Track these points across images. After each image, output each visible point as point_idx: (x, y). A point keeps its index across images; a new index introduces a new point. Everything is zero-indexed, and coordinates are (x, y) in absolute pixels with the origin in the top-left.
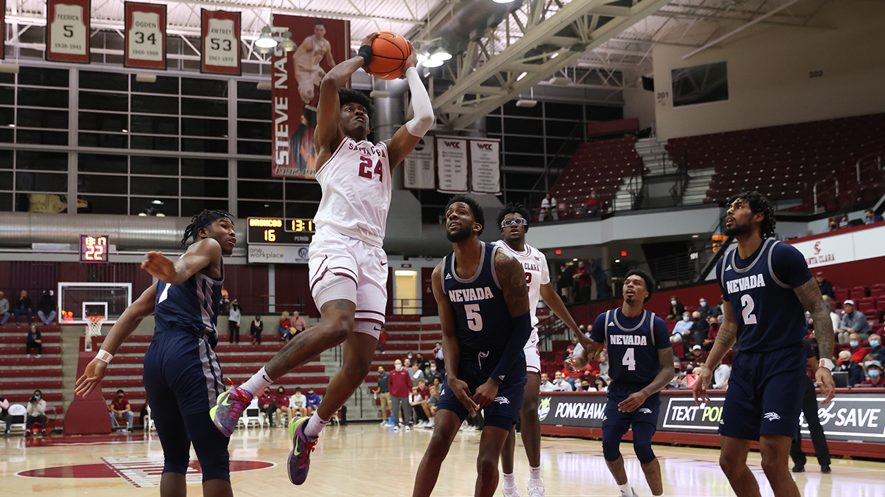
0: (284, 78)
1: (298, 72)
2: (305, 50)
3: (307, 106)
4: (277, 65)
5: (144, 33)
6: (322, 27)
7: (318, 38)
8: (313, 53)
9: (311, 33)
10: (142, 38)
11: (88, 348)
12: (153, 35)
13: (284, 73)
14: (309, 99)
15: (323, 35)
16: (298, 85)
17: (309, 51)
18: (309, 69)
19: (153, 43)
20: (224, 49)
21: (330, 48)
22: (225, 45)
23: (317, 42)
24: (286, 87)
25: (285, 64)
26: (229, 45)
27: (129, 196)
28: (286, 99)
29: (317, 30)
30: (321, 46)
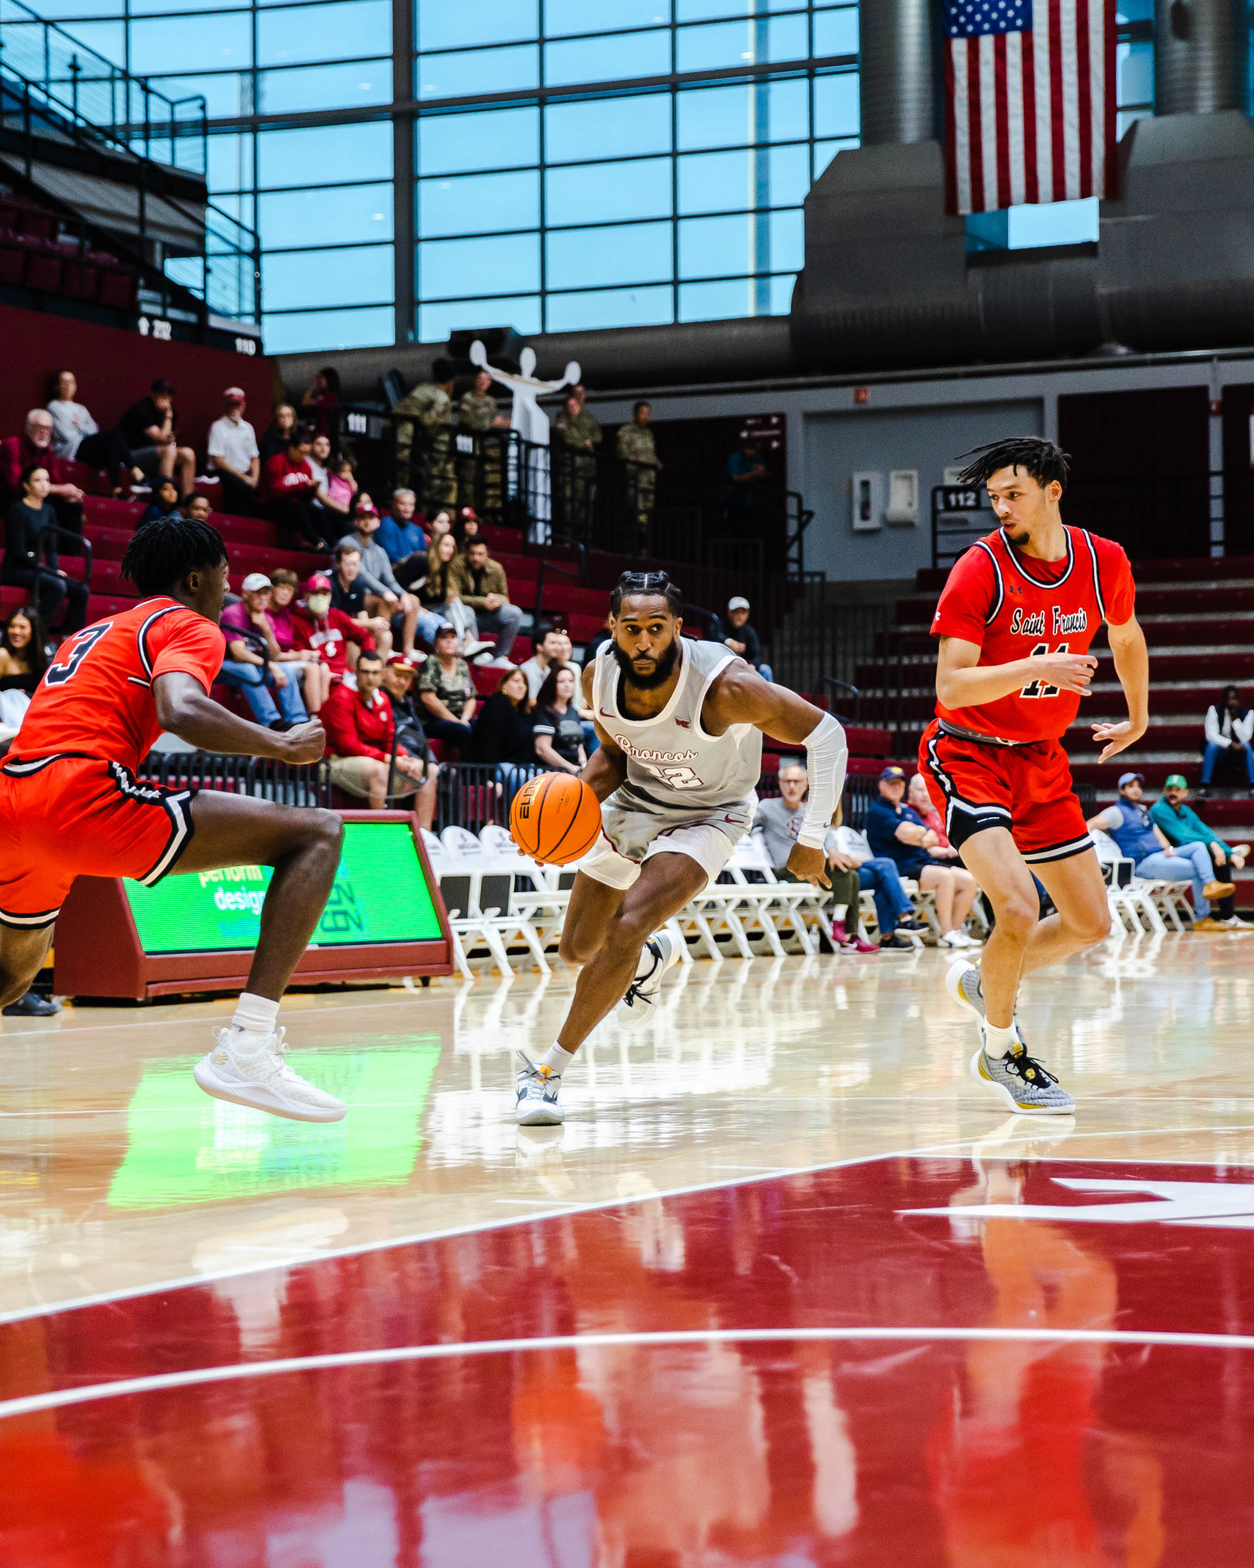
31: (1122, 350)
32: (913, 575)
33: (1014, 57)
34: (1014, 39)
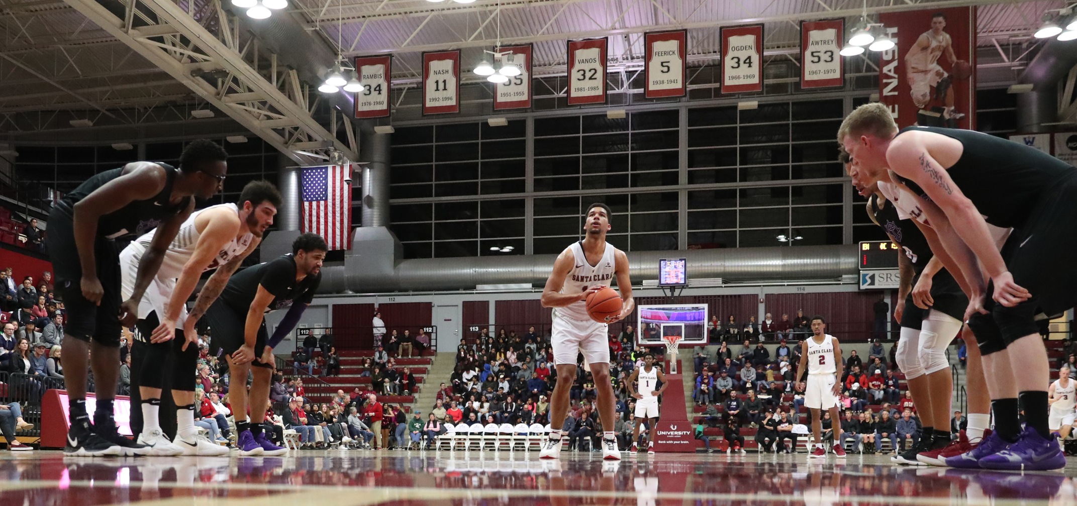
0: (895, 83)
1: (911, 75)
2: (920, 49)
3: (921, 112)
4: (885, 70)
5: (739, 57)
6: (941, 19)
7: (936, 32)
8: (930, 50)
9: (927, 28)
10: (738, 63)
11: (674, 371)
12: (749, 58)
13: (895, 78)
14: (924, 103)
15: (941, 28)
16: (910, 89)
17: (925, 49)
18: (924, 69)
19: (750, 66)
20: (826, 61)
21: (950, 42)
22: (826, 57)
23: (934, 38)
24: (896, 93)
25: (896, 68)
26: (831, 56)
27: (738, 229)
28: (896, 106)
29: (935, 23)
30: (940, 42)
31: (350, 292)
32: (291, 353)
33: (322, 208)
34: (322, 203)
